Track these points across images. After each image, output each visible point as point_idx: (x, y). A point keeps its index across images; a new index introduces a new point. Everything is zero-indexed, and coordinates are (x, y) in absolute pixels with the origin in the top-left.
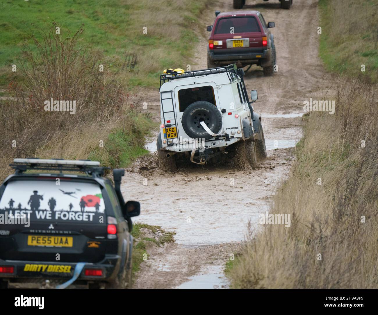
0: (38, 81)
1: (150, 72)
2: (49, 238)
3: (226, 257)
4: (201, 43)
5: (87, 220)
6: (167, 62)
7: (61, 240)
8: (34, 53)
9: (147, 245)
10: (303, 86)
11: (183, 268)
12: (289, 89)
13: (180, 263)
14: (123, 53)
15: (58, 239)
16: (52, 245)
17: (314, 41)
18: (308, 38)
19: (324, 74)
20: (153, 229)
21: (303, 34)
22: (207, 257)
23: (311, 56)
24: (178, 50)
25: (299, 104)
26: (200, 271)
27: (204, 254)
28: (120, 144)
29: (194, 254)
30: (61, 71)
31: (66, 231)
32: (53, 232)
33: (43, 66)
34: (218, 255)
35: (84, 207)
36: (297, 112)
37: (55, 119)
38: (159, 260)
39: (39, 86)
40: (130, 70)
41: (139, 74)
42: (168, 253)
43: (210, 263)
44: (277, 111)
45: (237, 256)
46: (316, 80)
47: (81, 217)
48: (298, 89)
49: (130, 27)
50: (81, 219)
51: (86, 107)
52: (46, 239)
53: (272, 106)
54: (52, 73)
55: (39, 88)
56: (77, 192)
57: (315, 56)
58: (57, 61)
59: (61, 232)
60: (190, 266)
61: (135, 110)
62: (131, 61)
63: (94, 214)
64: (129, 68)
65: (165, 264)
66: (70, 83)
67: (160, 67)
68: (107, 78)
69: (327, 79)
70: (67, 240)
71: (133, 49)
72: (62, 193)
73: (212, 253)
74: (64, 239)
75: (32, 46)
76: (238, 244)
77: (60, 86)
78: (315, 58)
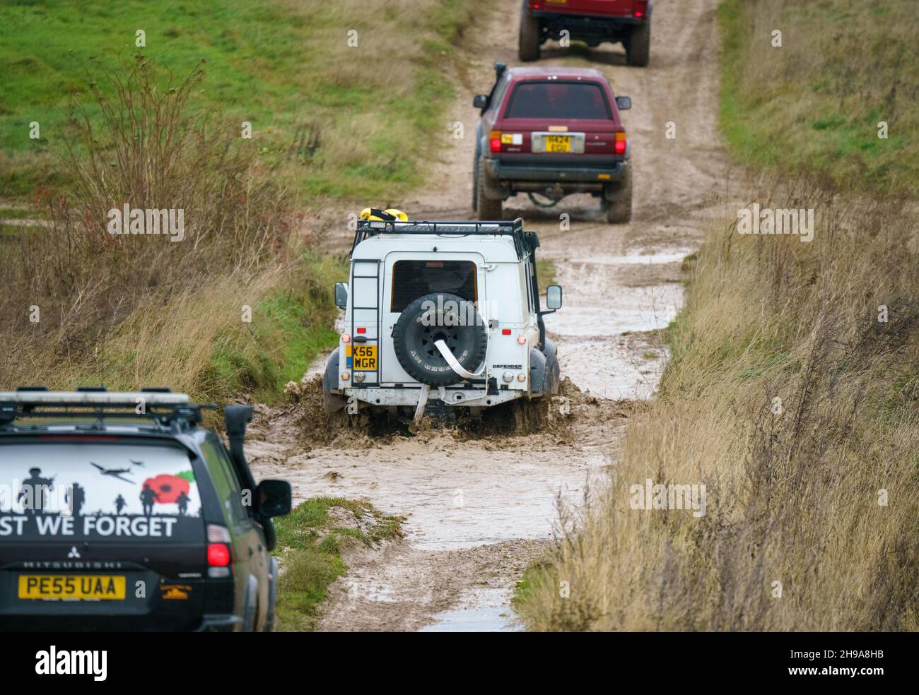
0: (102, 186)
1: (349, 164)
2: (68, 580)
3: (517, 570)
4: (460, 100)
5: (159, 534)
6: (386, 143)
7: (99, 582)
8: (95, 124)
9: (344, 544)
10: (683, 195)
11: (423, 594)
12: (653, 200)
13: (416, 584)
14: (290, 123)
15: (90, 581)
16: (77, 595)
17: (707, 95)
18: (696, 90)
19: (731, 169)
20: (356, 509)
21: (684, 80)
22: (474, 570)
23: (702, 127)
24: (410, 117)
25: (675, 234)
26: (459, 602)
27: (469, 565)
28: (283, 323)
29: (446, 564)
30: (154, 161)
31: (109, 562)
32: (79, 565)
33: (113, 153)
34: (498, 566)
35: (151, 505)
36: (671, 250)
37: (141, 269)
38: (368, 577)
39: (105, 195)
40: (304, 161)
41: (325, 168)
42: (388, 563)
43: (482, 584)
44: (627, 250)
45: (540, 569)
46: (712, 180)
47: (144, 527)
48: (674, 202)
49: (306, 65)
50: (144, 533)
51: (207, 243)
52: (62, 583)
53: (617, 239)
54: (134, 167)
55: (104, 201)
56: (135, 469)
57: (710, 129)
58: (146, 140)
59: (98, 565)
60: (437, 590)
61: (317, 248)
62: (306, 141)
63: (174, 520)
64: (301, 157)
65: (383, 585)
66: (172, 189)
67: (371, 154)
68: (253, 178)
69: (736, 179)
70: (111, 583)
71: (310, 113)
72: (97, 471)
73: (485, 562)
74: (105, 581)
75: (91, 107)
76: (543, 542)
77: (152, 195)
78: (710, 133)
